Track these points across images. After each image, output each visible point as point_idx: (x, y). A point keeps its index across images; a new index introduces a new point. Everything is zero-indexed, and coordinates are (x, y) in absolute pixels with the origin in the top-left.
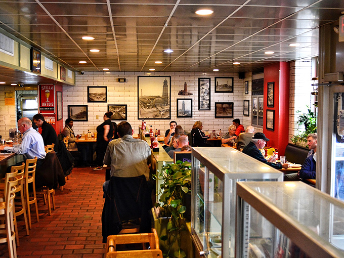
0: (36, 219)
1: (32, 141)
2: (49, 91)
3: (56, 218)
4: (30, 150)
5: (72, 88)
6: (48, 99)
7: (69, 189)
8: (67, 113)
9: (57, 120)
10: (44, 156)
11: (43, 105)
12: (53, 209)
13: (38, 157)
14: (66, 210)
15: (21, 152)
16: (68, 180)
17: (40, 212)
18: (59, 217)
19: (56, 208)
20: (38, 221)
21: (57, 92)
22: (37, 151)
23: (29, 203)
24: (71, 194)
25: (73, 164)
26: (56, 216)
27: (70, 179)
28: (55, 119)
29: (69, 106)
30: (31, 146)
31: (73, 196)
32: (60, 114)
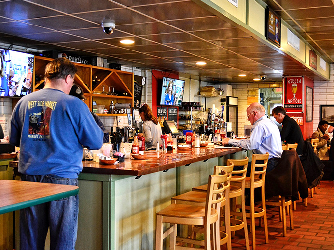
0: (265, 239)
1: (265, 133)
2: (296, 85)
3: (292, 241)
4: (262, 145)
5: (325, 84)
6: (294, 95)
7: (315, 205)
8: (318, 115)
9: (306, 120)
10: (279, 154)
11: (289, 102)
12: (290, 229)
13: (271, 154)
14: (308, 231)
15: (250, 146)
16: (315, 193)
17: (270, 230)
18: (298, 240)
19: (295, 228)
20: (267, 242)
21: (306, 87)
22: (271, 147)
23: (254, 215)
24: (317, 211)
25: (323, 172)
26: (293, 239)
27: (318, 193)
28: (303, 119)
29: (321, 106)
30: (263, 140)
31: (320, 214)
32: (309, 115)
